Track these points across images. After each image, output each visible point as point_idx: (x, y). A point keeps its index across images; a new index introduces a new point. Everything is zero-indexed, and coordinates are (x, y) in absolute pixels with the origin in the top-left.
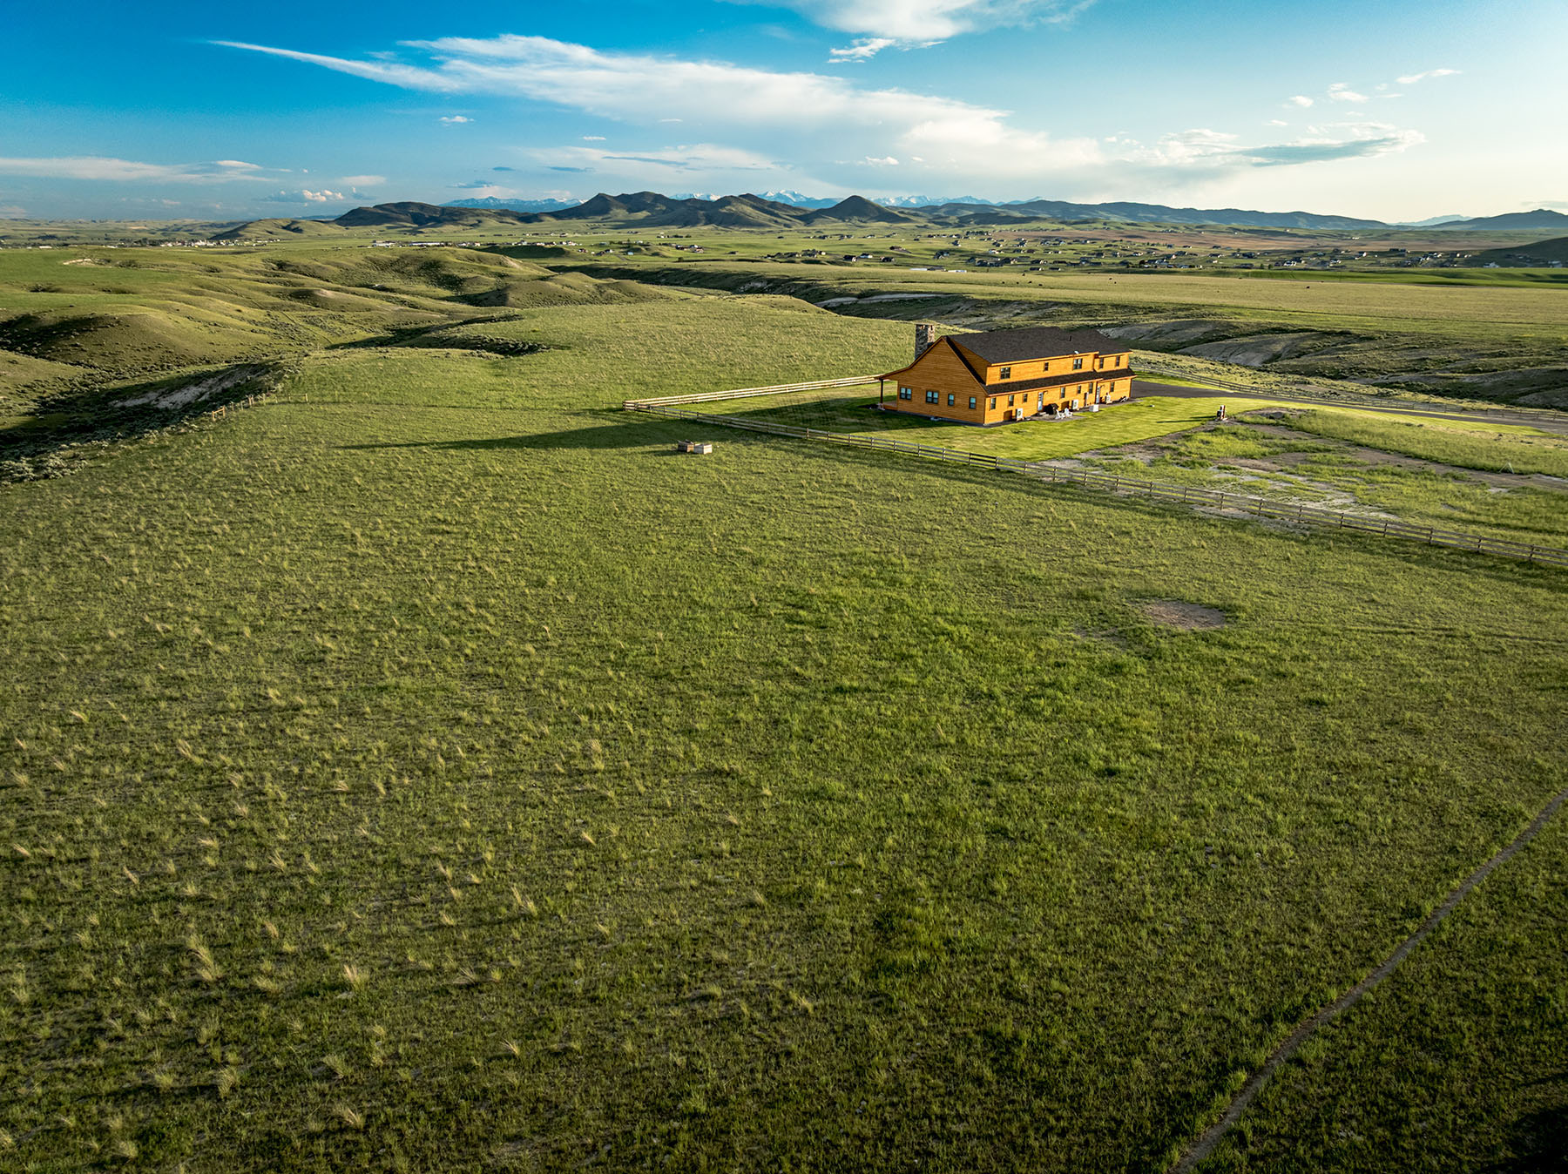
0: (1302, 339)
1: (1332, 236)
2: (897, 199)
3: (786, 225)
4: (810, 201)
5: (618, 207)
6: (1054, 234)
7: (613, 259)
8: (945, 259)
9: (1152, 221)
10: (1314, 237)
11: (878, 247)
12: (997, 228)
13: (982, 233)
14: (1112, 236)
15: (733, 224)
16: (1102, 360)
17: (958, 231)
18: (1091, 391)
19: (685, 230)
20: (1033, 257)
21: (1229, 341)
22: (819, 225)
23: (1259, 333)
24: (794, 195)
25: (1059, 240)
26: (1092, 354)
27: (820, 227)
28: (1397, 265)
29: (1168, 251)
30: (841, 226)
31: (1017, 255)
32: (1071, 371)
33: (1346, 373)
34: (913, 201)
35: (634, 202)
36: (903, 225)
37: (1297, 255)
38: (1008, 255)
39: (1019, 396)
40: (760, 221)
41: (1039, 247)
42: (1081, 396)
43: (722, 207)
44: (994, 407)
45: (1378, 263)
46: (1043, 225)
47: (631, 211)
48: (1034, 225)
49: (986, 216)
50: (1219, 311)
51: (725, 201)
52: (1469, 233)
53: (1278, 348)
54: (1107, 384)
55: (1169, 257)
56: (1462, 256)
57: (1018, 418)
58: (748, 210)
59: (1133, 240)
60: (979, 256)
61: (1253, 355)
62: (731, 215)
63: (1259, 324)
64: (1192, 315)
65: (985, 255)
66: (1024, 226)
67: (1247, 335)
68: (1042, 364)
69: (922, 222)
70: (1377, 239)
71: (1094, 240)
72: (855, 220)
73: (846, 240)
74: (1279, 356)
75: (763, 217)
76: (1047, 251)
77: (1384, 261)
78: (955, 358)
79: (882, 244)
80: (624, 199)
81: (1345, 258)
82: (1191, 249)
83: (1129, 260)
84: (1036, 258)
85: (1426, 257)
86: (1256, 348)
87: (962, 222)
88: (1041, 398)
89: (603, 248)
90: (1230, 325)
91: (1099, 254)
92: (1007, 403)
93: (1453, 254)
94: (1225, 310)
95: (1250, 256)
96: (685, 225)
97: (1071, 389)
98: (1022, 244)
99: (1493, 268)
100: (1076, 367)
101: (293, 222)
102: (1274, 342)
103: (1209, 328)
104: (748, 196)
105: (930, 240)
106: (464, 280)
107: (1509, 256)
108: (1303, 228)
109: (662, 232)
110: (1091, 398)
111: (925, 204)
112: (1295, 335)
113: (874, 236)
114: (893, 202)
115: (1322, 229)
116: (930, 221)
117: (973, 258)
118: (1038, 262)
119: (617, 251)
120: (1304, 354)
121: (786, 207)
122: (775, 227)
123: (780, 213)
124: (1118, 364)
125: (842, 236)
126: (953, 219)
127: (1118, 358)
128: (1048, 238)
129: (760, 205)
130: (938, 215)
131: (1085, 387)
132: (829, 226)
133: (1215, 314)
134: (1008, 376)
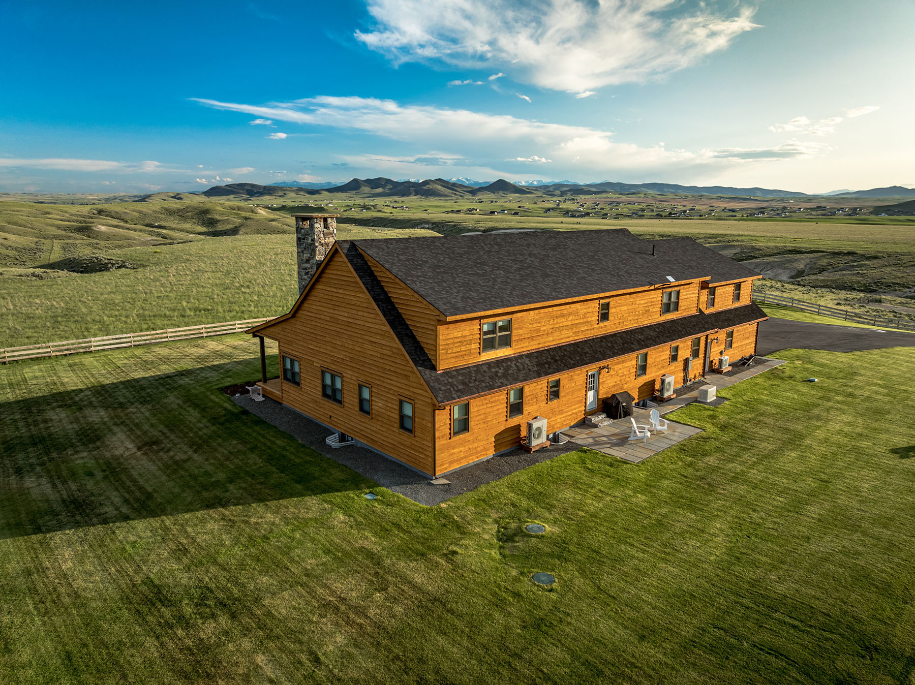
0: (818, 259)
1: (777, 201)
2: (526, 182)
3: (461, 196)
4: (476, 183)
5: (365, 186)
6: (615, 200)
7: (354, 214)
8: (551, 213)
9: (672, 193)
10: (767, 201)
11: (511, 207)
12: (583, 197)
13: (573, 199)
14: (650, 201)
15: (431, 195)
16: (713, 292)
17: (560, 199)
18: (695, 354)
19: (402, 199)
20: (603, 212)
21: (758, 260)
22: (480, 196)
23: (779, 254)
24: (467, 179)
25: (618, 204)
26: (697, 281)
27: (480, 197)
28: (824, 215)
29: (684, 209)
30: (492, 196)
31: (594, 211)
32: (656, 317)
33: (874, 287)
34: (535, 183)
35: (375, 183)
36: (528, 195)
37: (762, 210)
38: (589, 211)
39: (536, 389)
40: (446, 193)
41: (608, 208)
42: (679, 364)
43: (424, 186)
44: (464, 426)
45: (811, 215)
46: (610, 195)
47: (372, 188)
48: (604, 195)
49: (577, 190)
50: (740, 238)
51: (426, 183)
52: (856, 199)
53: (801, 266)
54: (722, 334)
55: (685, 211)
56: (861, 210)
57: (535, 443)
58: (439, 187)
59: (662, 203)
60: (571, 211)
61: (780, 271)
62: (429, 190)
63: (776, 247)
64: (720, 242)
65: (575, 211)
66: (598, 196)
67: (770, 256)
68: (594, 307)
69: (540, 194)
70: (805, 202)
71: (639, 203)
72: (501, 193)
73: (494, 204)
74: (803, 272)
75: (448, 191)
76: (612, 209)
77: (814, 213)
78: (364, 297)
79: (514, 206)
80: (369, 182)
81: (790, 212)
82: (697, 208)
83: (661, 213)
84: (605, 212)
85: (839, 210)
86: (781, 265)
87: (563, 194)
88: (592, 382)
89: (349, 208)
90: (753, 248)
91: (643, 210)
92: (502, 408)
93: (855, 209)
94: (743, 238)
95: (733, 211)
96: (403, 196)
97: (658, 355)
98: (597, 205)
99: (884, 215)
100: (667, 308)
101: (178, 194)
102: (795, 260)
103: (738, 250)
104: (439, 180)
105: (543, 203)
106: (219, 221)
107: (888, 210)
108: (759, 196)
109: (388, 200)
110: (696, 366)
111: (542, 184)
112: (811, 255)
113: (511, 201)
114: (523, 184)
115: (770, 197)
116: (544, 194)
117: (567, 212)
118: (607, 214)
119: (357, 209)
120: (824, 270)
121: (461, 186)
122: (454, 197)
123: (458, 189)
124: (737, 297)
125: (492, 202)
126: (558, 192)
127: (738, 287)
128: (613, 202)
129: (446, 185)
130: (548, 190)
131: (685, 347)
132: (485, 196)
133: (737, 241)
134: (506, 342)
